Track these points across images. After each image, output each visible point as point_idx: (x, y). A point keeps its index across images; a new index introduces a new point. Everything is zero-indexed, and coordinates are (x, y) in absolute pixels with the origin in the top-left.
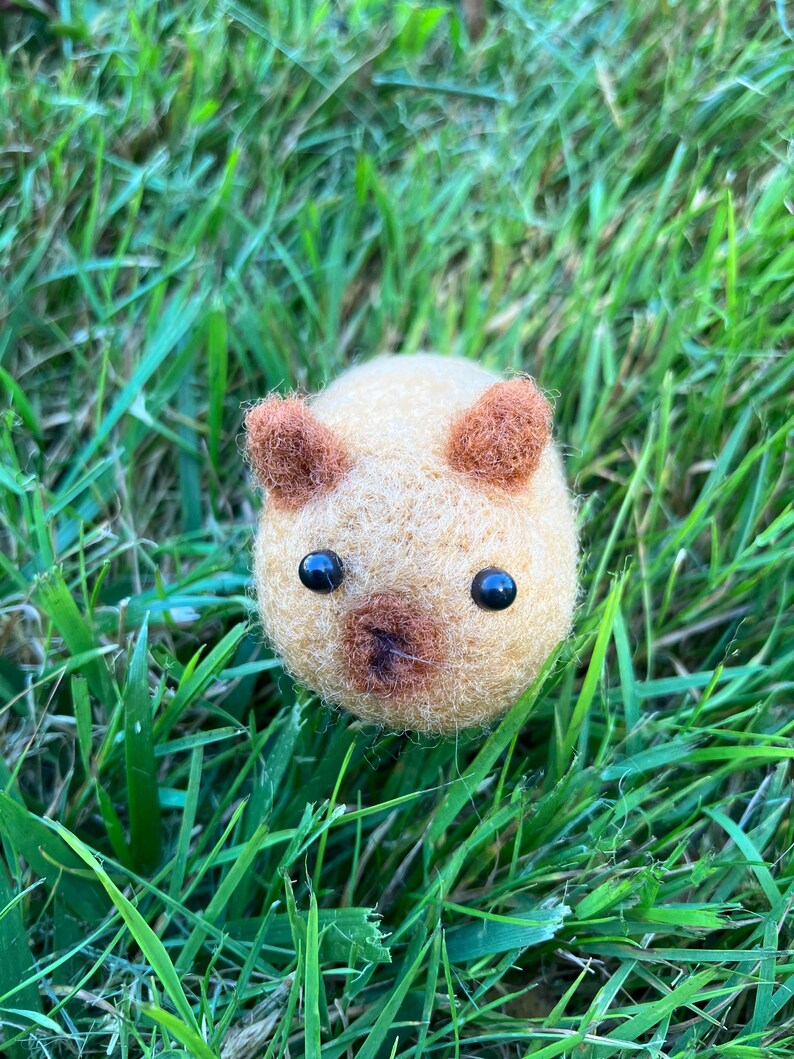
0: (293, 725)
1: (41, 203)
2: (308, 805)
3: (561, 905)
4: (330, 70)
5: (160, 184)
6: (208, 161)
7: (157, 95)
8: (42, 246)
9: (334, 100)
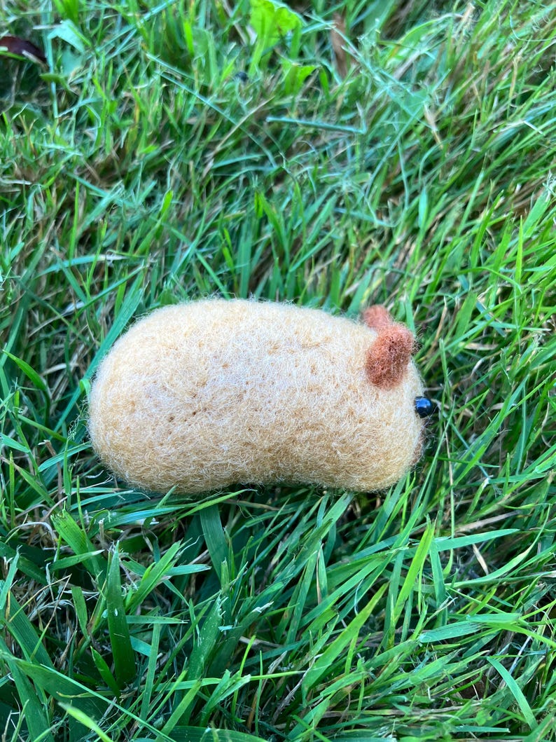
0: (216, 613)
1: (40, 216)
2: (227, 671)
3: (391, 736)
4: (237, 112)
5: (120, 202)
6: (151, 184)
7: (117, 133)
8: (42, 249)
9: (239, 130)
